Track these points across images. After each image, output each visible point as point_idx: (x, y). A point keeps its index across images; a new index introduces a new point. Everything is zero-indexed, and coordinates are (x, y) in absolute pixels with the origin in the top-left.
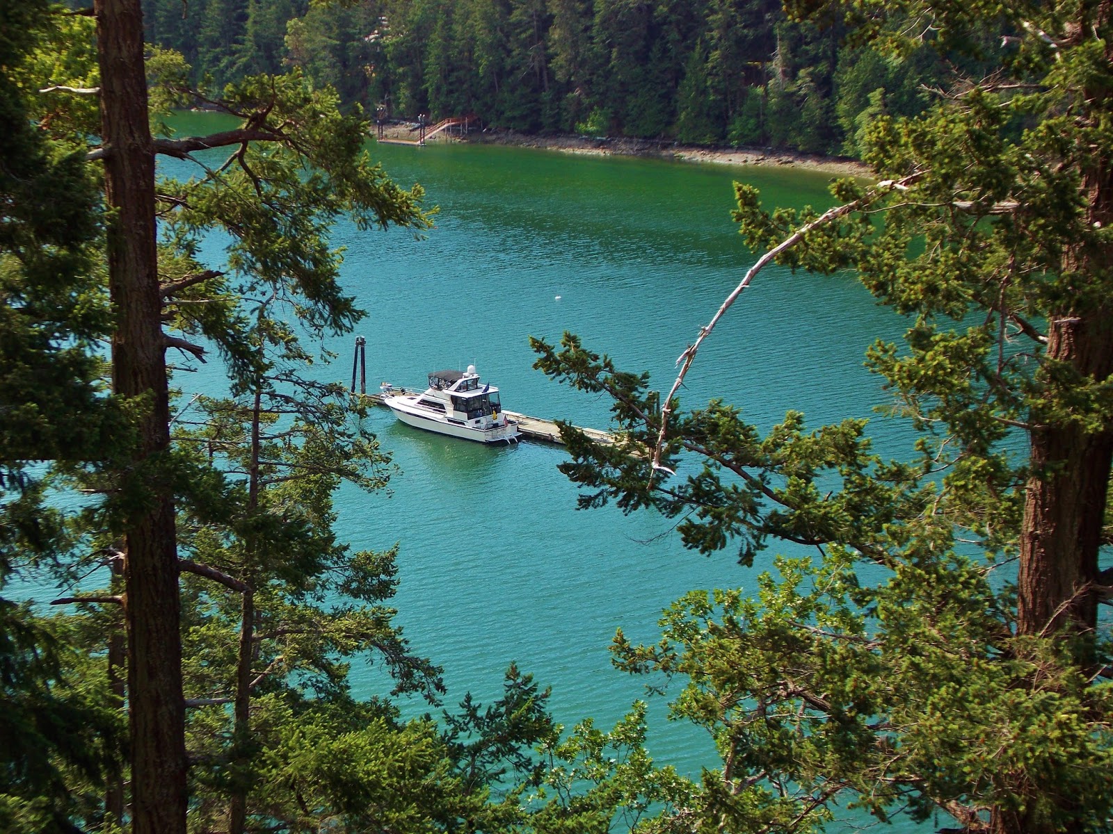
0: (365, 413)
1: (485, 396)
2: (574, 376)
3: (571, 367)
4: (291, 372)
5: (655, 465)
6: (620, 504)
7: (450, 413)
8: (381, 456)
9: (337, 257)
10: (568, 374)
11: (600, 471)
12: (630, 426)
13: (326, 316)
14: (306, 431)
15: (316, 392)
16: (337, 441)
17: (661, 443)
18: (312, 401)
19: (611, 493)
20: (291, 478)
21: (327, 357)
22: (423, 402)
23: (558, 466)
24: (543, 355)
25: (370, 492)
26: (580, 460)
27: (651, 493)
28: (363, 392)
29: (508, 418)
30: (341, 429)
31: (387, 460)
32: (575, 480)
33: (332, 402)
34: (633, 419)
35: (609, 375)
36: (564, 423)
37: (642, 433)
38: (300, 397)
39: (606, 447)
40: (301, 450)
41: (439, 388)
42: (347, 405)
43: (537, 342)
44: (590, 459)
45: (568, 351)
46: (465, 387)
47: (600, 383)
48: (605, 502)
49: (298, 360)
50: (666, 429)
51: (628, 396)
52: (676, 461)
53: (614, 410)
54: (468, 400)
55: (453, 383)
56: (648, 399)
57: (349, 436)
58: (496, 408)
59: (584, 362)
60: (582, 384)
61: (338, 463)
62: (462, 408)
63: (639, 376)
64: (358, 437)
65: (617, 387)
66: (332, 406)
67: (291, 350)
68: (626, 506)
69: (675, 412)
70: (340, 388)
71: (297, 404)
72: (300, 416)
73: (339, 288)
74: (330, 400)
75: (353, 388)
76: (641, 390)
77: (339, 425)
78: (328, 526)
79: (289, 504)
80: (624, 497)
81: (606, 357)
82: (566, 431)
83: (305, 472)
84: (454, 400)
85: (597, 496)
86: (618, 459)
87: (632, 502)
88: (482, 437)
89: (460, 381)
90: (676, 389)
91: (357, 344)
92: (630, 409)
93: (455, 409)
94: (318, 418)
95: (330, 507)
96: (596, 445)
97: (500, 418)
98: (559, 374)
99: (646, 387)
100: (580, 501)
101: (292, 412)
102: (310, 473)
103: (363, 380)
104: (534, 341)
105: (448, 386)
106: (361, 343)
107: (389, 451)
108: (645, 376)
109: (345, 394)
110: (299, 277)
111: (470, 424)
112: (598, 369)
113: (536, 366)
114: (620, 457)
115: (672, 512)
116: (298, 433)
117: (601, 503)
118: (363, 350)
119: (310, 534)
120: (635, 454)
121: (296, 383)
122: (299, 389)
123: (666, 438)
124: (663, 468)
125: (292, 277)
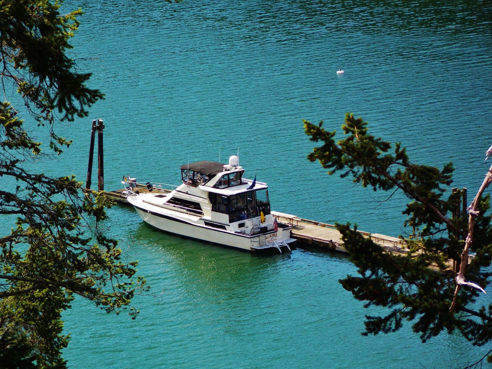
0: (104, 214)
1: (252, 193)
2: (360, 169)
3: (355, 158)
4: (13, 163)
5: (460, 281)
6: (416, 328)
7: (208, 214)
8: (122, 267)
9: (71, 23)
10: (352, 167)
11: (392, 287)
12: (426, 232)
13: (52, 96)
14: (30, 236)
15: (43, 188)
16: (69, 248)
17: (467, 252)
18: (38, 199)
19: (405, 314)
20: (12, 294)
21: (58, 146)
22: (175, 201)
23: (341, 281)
24: (321, 143)
25: (109, 311)
26: (368, 273)
27: (456, 316)
28: (101, 187)
29: (279, 221)
30: (73, 233)
31: (130, 273)
32: (361, 298)
33: (63, 200)
34: (430, 224)
35: (403, 169)
36: (347, 227)
37: (442, 241)
38: (23, 195)
39: (400, 259)
40: (24, 259)
41: (194, 184)
42: (81, 205)
43: (314, 128)
44: (380, 272)
45: (352, 139)
46: (226, 182)
47: (391, 178)
48: (398, 325)
49: (21, 150)
50: (473, 237)
51: (426, 195)
52: (487, 275)
53: (407, 212)
54: (230, 197)
55: (211, 177)
56: (451, 198)
57: (84, 242)
58: (265, 208)
59: (372, 152)
60: (368, 179)
61: (70, 275)
62: (223, 208)
63: (441, 169)
64: (94, 243)
65: (413, 184)
66: (63, 205)
67: (13, 137)
68: (424, 330)
69: (486, 215)
70: (73, 183)
71: (20, 203)
72: (23, 217)
73: (69, 61)
74: (58, 198)
75: (89, 183)
76: (442, 186)
77: (71, 229)
78: (57, 353)
79: (9, 325)
80: (422, 319)
81: (398, 147)
82: (350, 238)
83: (28, 286)
84: (212, 197)
85: (388, 318)
86: (414, 272)
87: (432, 326)
88: (246, 244)
89: (220, 175)
90: (484, 188)
91: (94, 129)
92: (428, 210)
93: (213, 210)
94: (46, 220)
95: (60, 330)
96: (387, 255)
97: (269, 222)
98: (341, 167)
99: (448, 183)
100: (367, 324)
101: (14, 212)
102: (34, 289)
103: (101, 174)
104: (310, 127)
105: (206, 181)
106: (99, 127)
107: (132, 261)
108: (448, 169)
109: (79, 191)
110: (23, 47)
111: (233, 227)
112: (389, 160)
113: (312, 158)
114: (417, 269)
115: (480, 339)
116: (22, 239)
117: (393, 326)
118: (101, 137)
119: (35, 362)
120: (434, 267)
121: (19, 177)
122: (23, 184)
123: (473, 247)
124: (470, 284)
125: (14, 47)
